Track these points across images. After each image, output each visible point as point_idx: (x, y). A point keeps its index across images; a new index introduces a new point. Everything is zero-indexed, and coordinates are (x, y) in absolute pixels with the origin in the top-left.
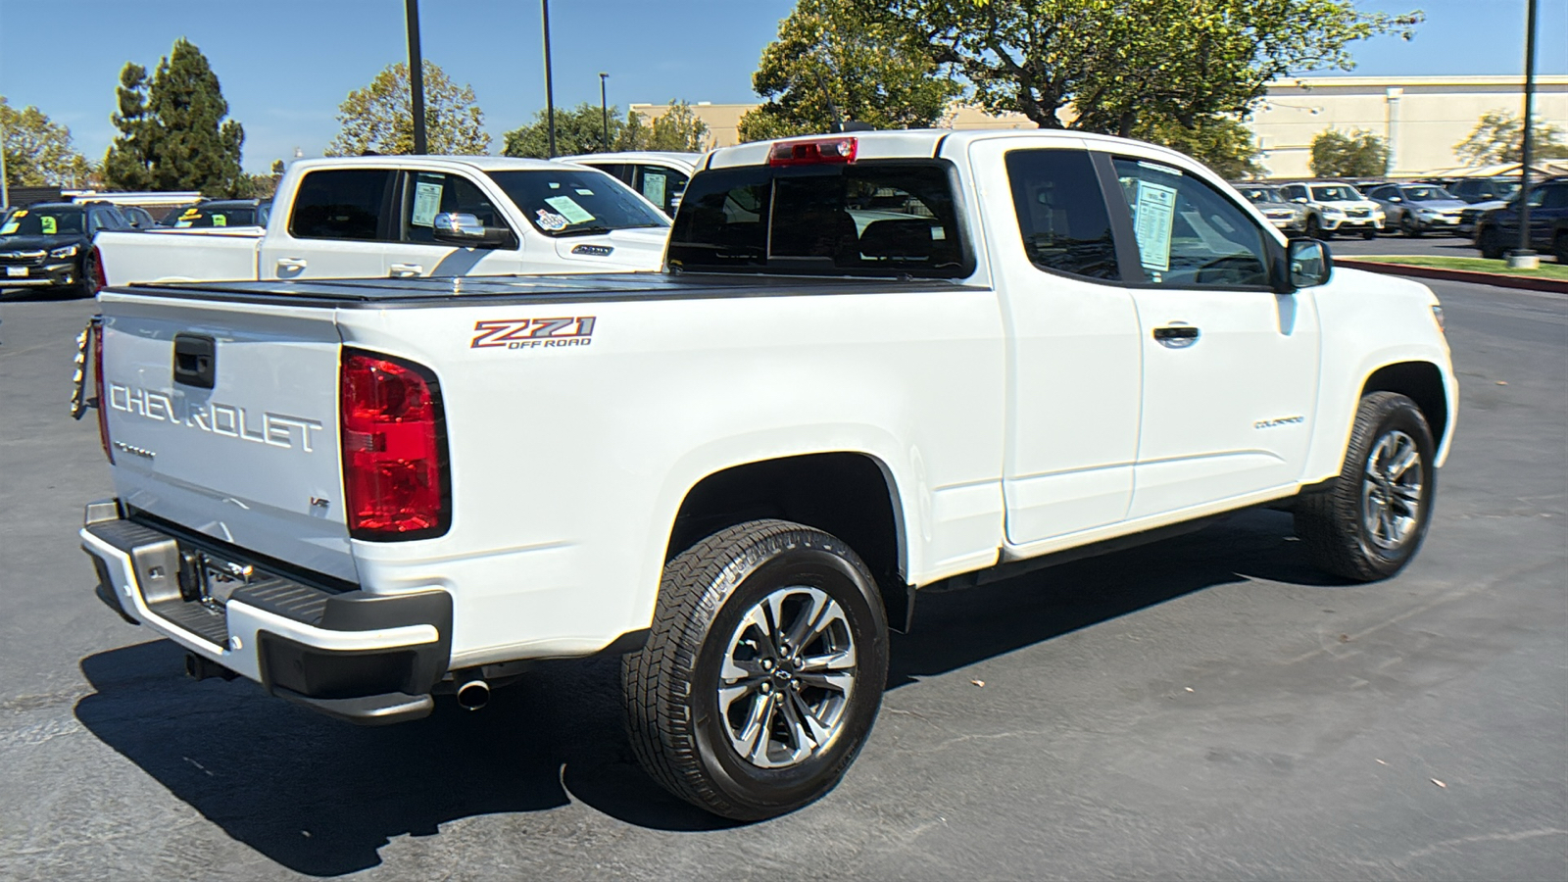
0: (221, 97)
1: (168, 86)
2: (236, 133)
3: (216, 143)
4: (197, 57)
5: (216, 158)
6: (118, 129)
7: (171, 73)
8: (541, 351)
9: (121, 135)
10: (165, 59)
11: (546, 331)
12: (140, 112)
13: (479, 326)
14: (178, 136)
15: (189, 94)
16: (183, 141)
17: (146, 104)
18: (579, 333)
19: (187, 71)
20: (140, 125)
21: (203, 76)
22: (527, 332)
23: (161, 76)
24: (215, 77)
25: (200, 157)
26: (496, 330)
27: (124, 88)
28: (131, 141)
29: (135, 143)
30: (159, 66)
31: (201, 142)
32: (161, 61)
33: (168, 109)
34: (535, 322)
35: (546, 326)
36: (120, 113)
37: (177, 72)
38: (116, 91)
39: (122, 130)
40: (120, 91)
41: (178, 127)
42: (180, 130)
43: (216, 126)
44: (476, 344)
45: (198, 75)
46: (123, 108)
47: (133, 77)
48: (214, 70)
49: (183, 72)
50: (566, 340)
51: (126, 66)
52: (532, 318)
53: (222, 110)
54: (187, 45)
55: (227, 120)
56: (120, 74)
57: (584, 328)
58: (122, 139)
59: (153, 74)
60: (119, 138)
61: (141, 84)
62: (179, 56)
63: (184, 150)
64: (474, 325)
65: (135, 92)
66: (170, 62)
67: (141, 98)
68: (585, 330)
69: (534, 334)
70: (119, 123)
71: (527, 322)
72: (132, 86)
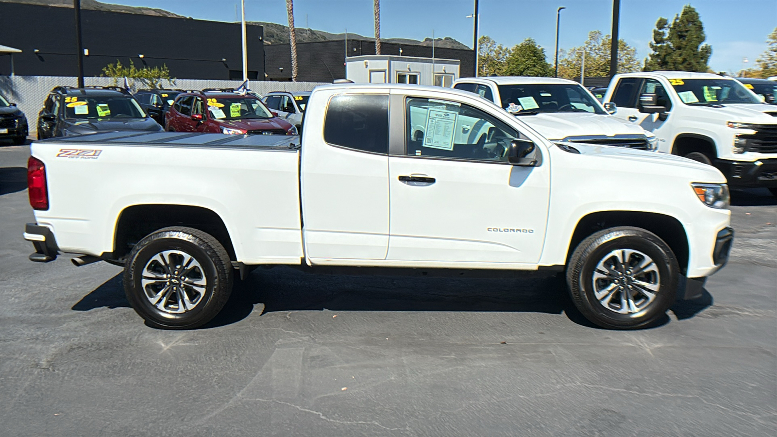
0: (702, 33)
1: (677, 29)
2: (707, 51)
3: (695, 55)
4: (693, 13)
5: (695, 64)
6: (651, 49)
7: (680, 22)
8: (79, 159)
9: (652, 52)
10: (678, 15)
11: (82, 154)
12: (662, 41)
13: (61, 151)
14: (678, 52)
15: (687, 31)
16: (680, 55)
17: (666, 37)
18: (94, 155)
19: (687, 20)
20: (661, 47)
21: (695, 23)
22: (76, 153)
23: (675, 24)
24: (701, 23)
25: (687, 63)
26: (66, 152)
27: (657, 29)
28: (657, 55)
29: (658, 56)
30: (674, 18)
31: (688, 56)
32: (676, 16)
33: (676, 40)
34: (80, 150)
35: (83, 152)
36: (654, 42)
37: (682, 21)
38: (653, 31)
39: (654, 50)
40: (655, 31)
41: (679, 48)
42: (680, 49)
43: (697, 47)
44: (58, 156)
45: (693, 22)
46: (655, 40)
47: (662, 24)
48: (701, 19)
49: (685, 21)
50: (89, 157)
51: (659, 19)
52: (79, 149)
53: (702, 39)
54: (689, 7)
55: (703, 45)
56: (656, 23)
57: (96, 154)
58: (653, 54)
59: (671, 22)
60: (652, 54)
61: (664, 27)
62: (685, 13)
63: (680, 59)
64: (60, 150)
65: (661, 31)
66: (680, 16)
67: (663, 34)
68: (97, 154)
69: (78, 154)
70: (652, 46)
71: (77, 150)
72: (660, 28)
